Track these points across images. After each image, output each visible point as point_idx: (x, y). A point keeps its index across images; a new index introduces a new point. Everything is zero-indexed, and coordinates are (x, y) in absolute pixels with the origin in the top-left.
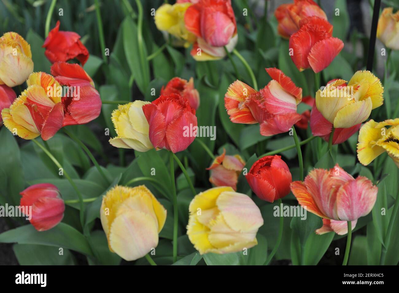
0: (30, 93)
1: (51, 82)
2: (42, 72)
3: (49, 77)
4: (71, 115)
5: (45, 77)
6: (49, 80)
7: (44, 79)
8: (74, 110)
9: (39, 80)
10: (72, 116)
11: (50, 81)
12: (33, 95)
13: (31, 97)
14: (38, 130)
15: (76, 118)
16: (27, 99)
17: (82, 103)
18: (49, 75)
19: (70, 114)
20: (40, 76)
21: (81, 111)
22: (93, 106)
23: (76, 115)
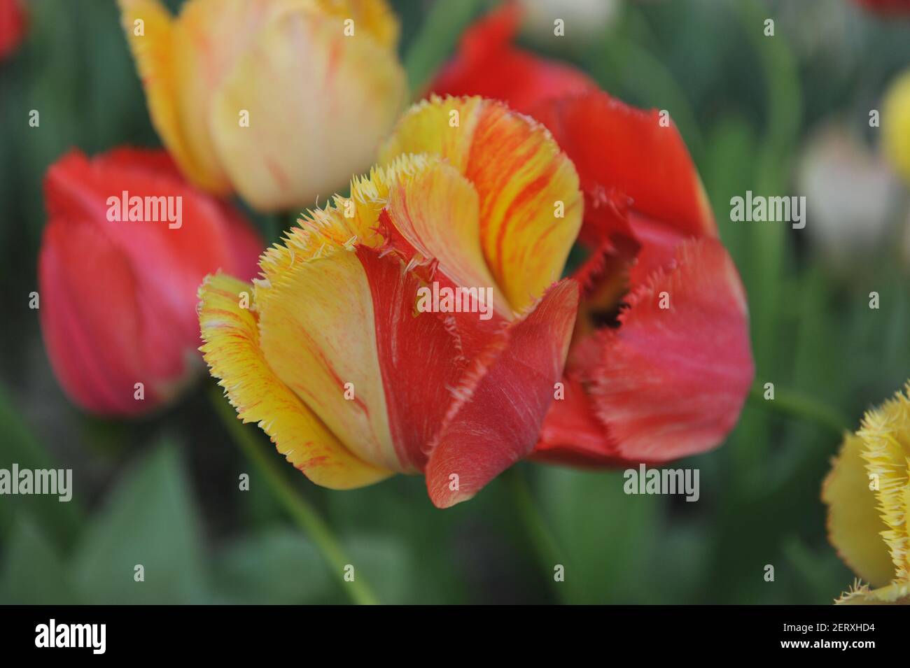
0: (402, 193)
1: (529, 164)
2: (488, 101)
3: (526, 133)
4: (593, 390)
5: (499, 132)
6: (521, 151)
7: (490, 141)
8: (619, 366)
9: (463, 144)
10: (600, 402)
11: (529, 156)
12: (412, 213)
13: (402, 217)
14: (395, 438)
15: (613, 416)
16: (384, 218)
17: (670, 335)
18: (529, 119)
19: (595, 383)
20: (472, 121)
21: (658, 381)
22: (719, 369)
23: (623, 398)
